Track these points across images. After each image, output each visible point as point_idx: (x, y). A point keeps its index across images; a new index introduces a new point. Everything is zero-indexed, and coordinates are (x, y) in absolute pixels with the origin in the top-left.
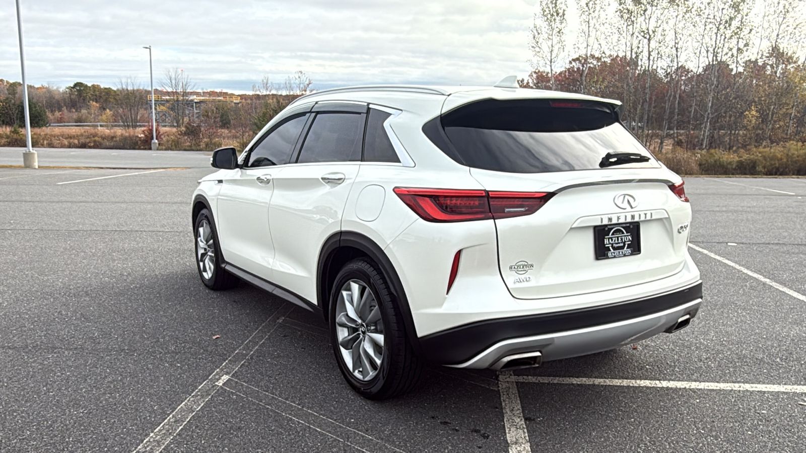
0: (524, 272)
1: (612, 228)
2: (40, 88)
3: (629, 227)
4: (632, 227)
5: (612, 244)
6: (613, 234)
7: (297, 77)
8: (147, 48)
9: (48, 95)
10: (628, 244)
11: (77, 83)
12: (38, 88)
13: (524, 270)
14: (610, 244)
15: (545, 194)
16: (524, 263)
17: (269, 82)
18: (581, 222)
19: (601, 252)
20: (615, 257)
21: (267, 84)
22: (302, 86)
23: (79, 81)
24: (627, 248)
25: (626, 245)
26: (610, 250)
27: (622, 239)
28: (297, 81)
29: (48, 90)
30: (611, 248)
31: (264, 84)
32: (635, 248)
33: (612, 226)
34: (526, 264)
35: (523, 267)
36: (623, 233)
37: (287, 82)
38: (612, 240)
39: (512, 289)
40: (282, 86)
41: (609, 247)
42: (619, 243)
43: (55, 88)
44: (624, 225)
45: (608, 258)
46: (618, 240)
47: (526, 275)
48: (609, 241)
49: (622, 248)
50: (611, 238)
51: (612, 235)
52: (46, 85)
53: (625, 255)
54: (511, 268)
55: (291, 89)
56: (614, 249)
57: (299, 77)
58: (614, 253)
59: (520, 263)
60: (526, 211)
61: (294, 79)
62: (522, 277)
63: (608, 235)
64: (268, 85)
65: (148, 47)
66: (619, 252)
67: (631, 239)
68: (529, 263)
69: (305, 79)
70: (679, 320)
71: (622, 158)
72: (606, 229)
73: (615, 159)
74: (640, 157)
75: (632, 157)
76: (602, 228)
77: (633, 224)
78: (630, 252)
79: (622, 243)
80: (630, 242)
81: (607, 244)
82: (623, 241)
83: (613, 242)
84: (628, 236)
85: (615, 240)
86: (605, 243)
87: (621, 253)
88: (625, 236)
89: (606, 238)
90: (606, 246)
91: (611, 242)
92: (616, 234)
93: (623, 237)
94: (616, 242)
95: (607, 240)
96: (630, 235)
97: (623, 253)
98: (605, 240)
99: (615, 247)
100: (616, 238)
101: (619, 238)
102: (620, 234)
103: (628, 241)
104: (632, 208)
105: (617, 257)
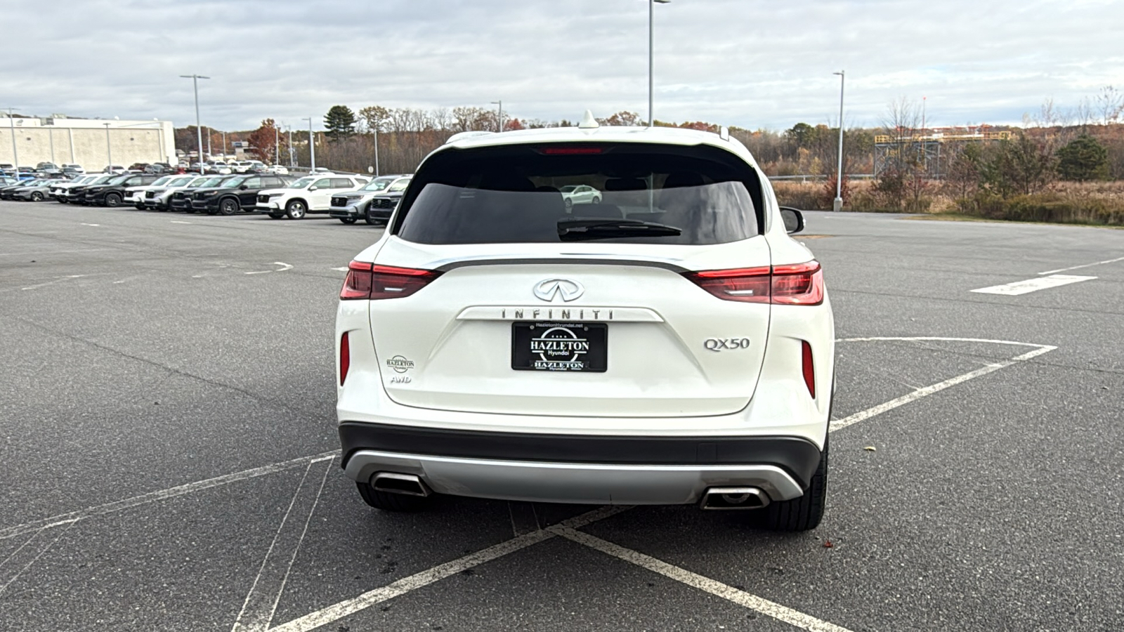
0: (404, 370)
1: (549, 328)
2: (756, 133)
3: (583, 329)
4: (586, 329)
5: (546, 351)
6: (548, 336)
7: (1102, 97)
8: (838, 74)
9: (763, 142)
10: (579, 354)
11: (799, 124)
12: (753, 134)
13: (403, 368)
14: (542, 349)
15: (426, 272)
16: (402, 359)
17: (1054, 107)
18: (471, 312)
19: (523, 360)
20: (548, 369)
21: (1049, 111)
22: (1109, 110)
23: (800, 122)
24: (576, 360)
25: (576, 356)
26: (542, 360)
27: (567, 346)
28: (1102, 105)
29: (765, 135)
30: (542, 355)
31: (1043, 111)
32: (596, 361)
33: (547, 325)
34: (404, 360)
35: (402, 364)
36: (572, 337)
37: (1083, 106)
38: (546, 345)
39: (390, 389)
40: (1073, 112)
41: (539, 353)
42: (561, 351)
43: (772, 132)
44: (572, 326)
45: (534, 369)
46: (558, 345)
47: (405, 375)
48: (539, 345)
49: (568, 358)
50: (545, 342)
51: (546, 337)
52: (762, 129)
53: (569, 370)
54: (388, 363)
55: (1088, 114)
56: (549, 357)
57: (1106, 96)
58: (547, 364)
59: (397, 358)
60: (402, 292)
61: (1097, 99)
62: (400, 376)
63: (540, 337)
64: (1051, 113)
65: (840, 72)
66: (558, 364)
67: (587, 347)
68: (408, 360)
69: (1117, 97)
70: (712, 491)
71: (599, 228)
72: (532, 327)
73: (584, 229)
74: (647, 227)
75: (620, 227)
76: (526, 325)
77: (591, 326)
78: (582, 366)
79: (566, 351)
80: (585, 352)
81: (535, 349)
82: (570, 348)
83: (548, 348)
84: (581, 342)
85: (552, 345)
86: (532, 348)
87: (561, 365)
88: (574, 342)
89: (534, 341)
90: (533, 351)
91: (544, 348)
92: (555, 337)
93: (570, 344)
94: (555, 348)
95: (536, 343)
96: (586, 342)
97: (565, 365)
98: (532, 343)
99: (550, 355)
100: (555, 343)
101: (562, 343)
102: (563, 337)
103: (581, 350)
104: (566, 301)
105: (552, 370)
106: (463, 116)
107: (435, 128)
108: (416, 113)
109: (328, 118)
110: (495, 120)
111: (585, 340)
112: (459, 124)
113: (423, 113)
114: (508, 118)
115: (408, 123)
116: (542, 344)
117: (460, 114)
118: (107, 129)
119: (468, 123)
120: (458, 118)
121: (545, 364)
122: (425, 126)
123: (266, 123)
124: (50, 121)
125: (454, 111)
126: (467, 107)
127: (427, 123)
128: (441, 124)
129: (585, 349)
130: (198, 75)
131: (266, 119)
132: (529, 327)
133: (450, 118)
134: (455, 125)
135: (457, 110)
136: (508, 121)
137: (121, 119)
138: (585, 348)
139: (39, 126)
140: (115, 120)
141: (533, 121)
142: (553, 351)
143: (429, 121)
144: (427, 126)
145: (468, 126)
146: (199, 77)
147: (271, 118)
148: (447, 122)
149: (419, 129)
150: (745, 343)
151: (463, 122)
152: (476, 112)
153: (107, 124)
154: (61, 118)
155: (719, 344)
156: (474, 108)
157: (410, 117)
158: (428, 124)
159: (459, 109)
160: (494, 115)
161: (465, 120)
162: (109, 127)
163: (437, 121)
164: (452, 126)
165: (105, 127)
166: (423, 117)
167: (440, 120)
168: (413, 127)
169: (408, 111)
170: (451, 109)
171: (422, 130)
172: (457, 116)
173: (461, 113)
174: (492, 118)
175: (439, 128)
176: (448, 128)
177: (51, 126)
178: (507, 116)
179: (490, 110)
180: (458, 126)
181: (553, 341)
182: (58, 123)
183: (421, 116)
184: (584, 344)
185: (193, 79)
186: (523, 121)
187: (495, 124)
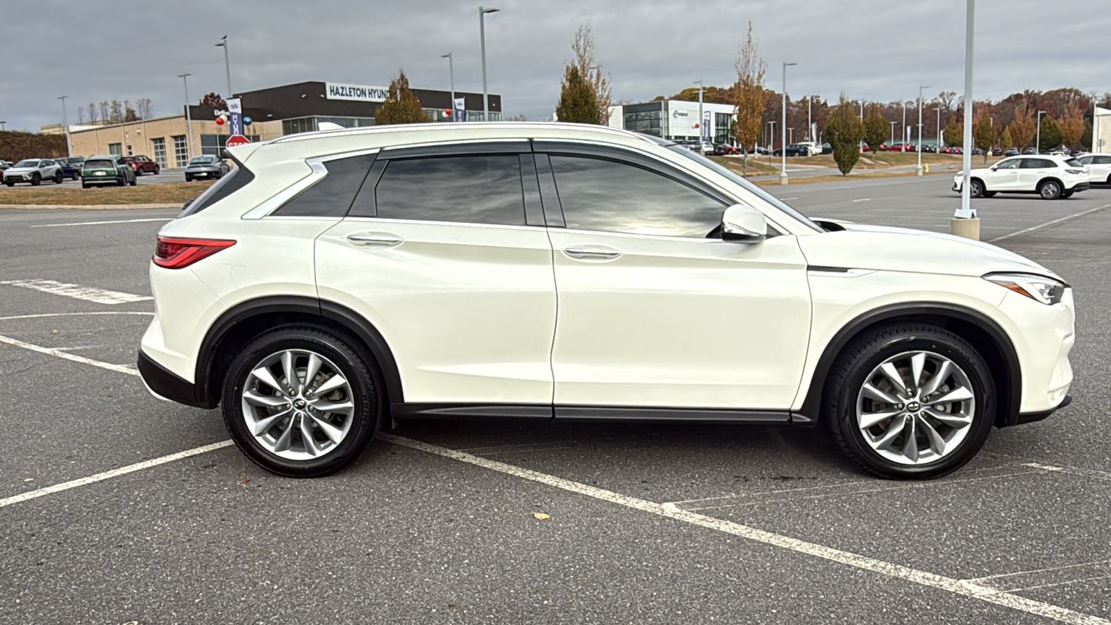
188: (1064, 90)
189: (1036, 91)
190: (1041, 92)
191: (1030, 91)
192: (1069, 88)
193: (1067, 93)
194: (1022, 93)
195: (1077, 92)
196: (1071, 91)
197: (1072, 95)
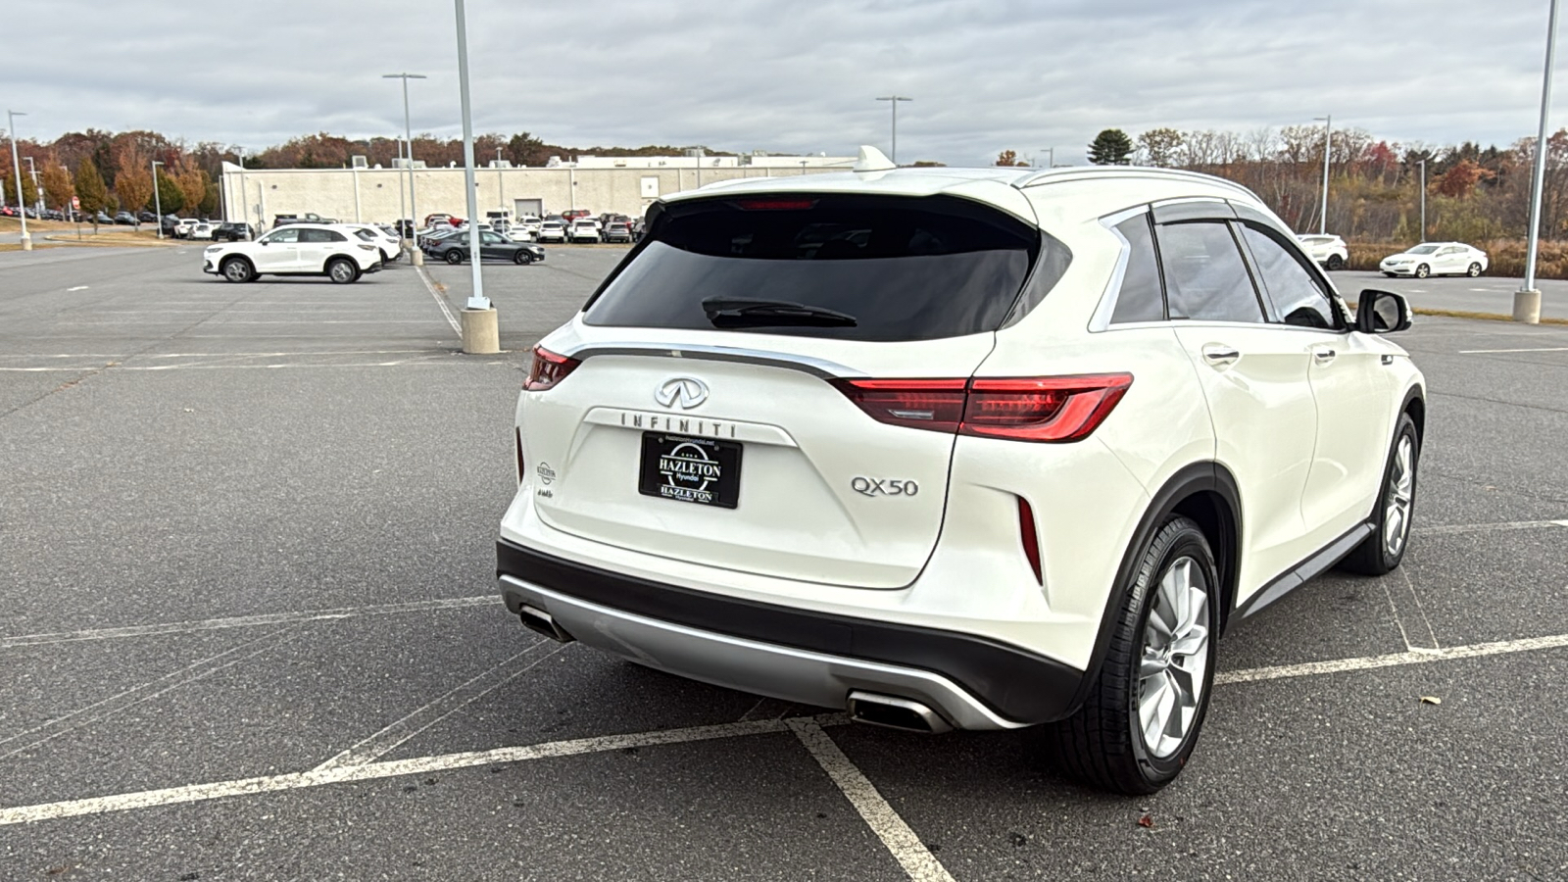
0: (548, 481)
1: (679, 443)
3: (713, 447)
5: (675, 473)
6: (678, 454)
10: (709, 482)
13: (547, 479)
14: (670, 470)
15: (567, 359)
16: (546, 467)
18: (594, 415)
19: (651, 482)
20: (673, 498)
24: (706, 489)
25: (706, 483)
26: (669, 483)
27: (696, 469)
30: (670, 478)
32: (725, 494)
33: (677, 439)
34: (549, 468)
35: (547, 473)
36: (702, 458)
38: (675, 466)
39: (538, 503)
41: (667, 476)
42: (690, 474)
44: (703, 442)
46: (687, 467)
47: (549, 487)
48: (668, 464)
49: (696, 485)
50: (674, 461)
51: (676, 455)
53: (696, 501)
54: (538, 470)
56: (678, 482)
58: (674, 490)
59: (544, 465)
60: (549, 383)
62: (546, 488)
63: (669, 454)
66: (685, 492)
67: (718, 473)
68: (551, 469)
70: (855, 696)
71: (754, 311)
72: (661, 440)
73: (736, 313)
74: (810, 314)
75: (780, 311)
76: (655, 436)
77: (722, 445)
78: (710, 498)
79: (695, 475)
80: (715, 479)
81: (663, 470)
82: (700, 472)
83: (677, 469)
84: (712, 465)
85: (681, 467)
86: (661, 467)
87: (688, 493)
88: (706, 464)
89: (664, 459)
90: (663, 472)
91: (673, 469)
92: (685, 456)
93: (700, 466)
94: (684, 470)
95: (666, 461)
96: (717, 466)
97: (692, 494)
98: (662, 461)
99: (679, 479)
100: (684, 464)
101: (691, 465)
102: (693, 457)
103: (711, 476)
104: (685, 408)
105: (677, 499)
106: (1296, 139)
107: (1249, 158)
108: (1222, 138)
109: (1094, 148)
110: (1347, 144)
111: (717, 463)
112: (1288, 151)
113: (1232, 137)
114: (1369, 141)
115: (1209, 152)
116: (671, 463)
117: (1291, 137)
118: (804, 168)
119: (1303, 150)
120: (1287, 143)
121: (671, 491)
122: (1235, 156)
123: (1005, 156)
124: (748, 160)
125: (1282, 132)
126: (1303, 126)
127: (1237, 151)
128: (1260, 153)
129: (716, 476)
130: (897, 96)
131: (1004, 151)
132: (657, 440)
133: (1275, 143)
134: (1282, 153)
135: (1287, 131)
136: (1369, 145)
137: (827, 156)
138: (716, 474)
139: (735, 165)
140: (822, 156)
141: (1411, 144)
142: (683, 473)
143: (1241, 148)
144: (1238, 155)
145: (1303, 154)
146: (900, 99)
147: (1011, 150)
148: (1271, 149)
149: (1225, 160)
150: (911, 489)
151: (1295, 149)
152: (1317, 132)
153: (804, 162)
154: (761, 156)
155: (873, 486)
156: (1315, 127)
157: (1214, 143)
158: (1240, 153)
159: (1291, 129)
160: (1347, 136)
161: (1299, 146)
162: (807, 165)
163: (1254, 147)
164: (1276, 155)
165: (802, 165)
166: (1233, 143)
167: (1259, 147)
168: (1216, 158)
169: (1210, 135)
170: (1278, 129)
171: (1230, 161)
172: (1286, 139)
173: (1293, 135)
174: (1343, 140)
175: (1257, 158)
176: (1270, 158)
177: (748, 166)
178: (1368, 137)
179: (1341, 129)
180: (1287, 156)
181: (682, 461)
182: (757, 162)
183: (1230, 141)
184: (715, 468)
185: (891, 102)
186: (1395, 145)
187: (1347, 151)
188: (142, 134)
189: (104, 132)
190: (110, 134)
191: (96, 131)
192: (148, 131)
193: (146, 139)
194: (84, 132)
195: (160, 139)
196: (151, 135)
197: (154, 142)
